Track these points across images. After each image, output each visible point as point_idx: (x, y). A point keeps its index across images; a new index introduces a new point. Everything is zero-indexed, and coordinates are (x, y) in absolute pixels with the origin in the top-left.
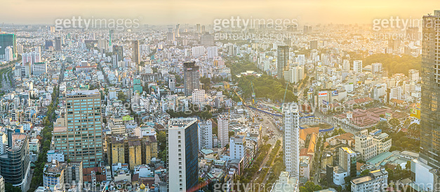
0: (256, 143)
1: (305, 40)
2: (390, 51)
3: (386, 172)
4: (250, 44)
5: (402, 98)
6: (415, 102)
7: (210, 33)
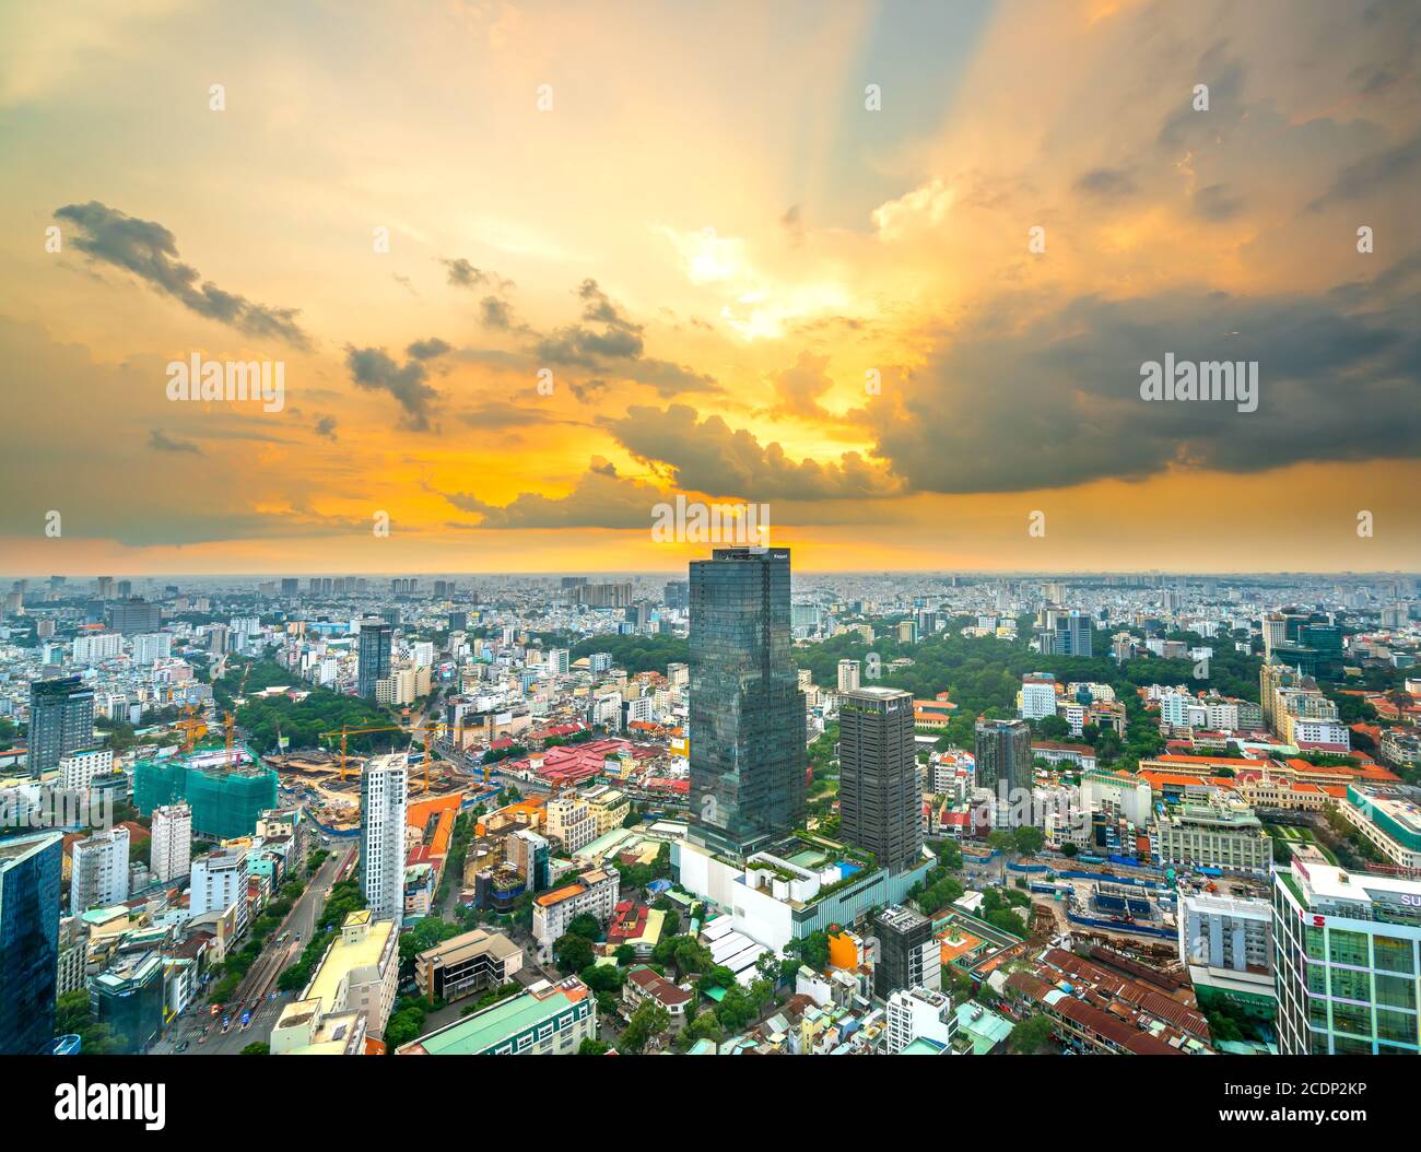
0: (280, 857)
1: (436, 610)
2: (630, 629)
3: (615, 871)
4: (282, 623)
5: (654, 719)
6: (680, 724)
7: (148, 599)
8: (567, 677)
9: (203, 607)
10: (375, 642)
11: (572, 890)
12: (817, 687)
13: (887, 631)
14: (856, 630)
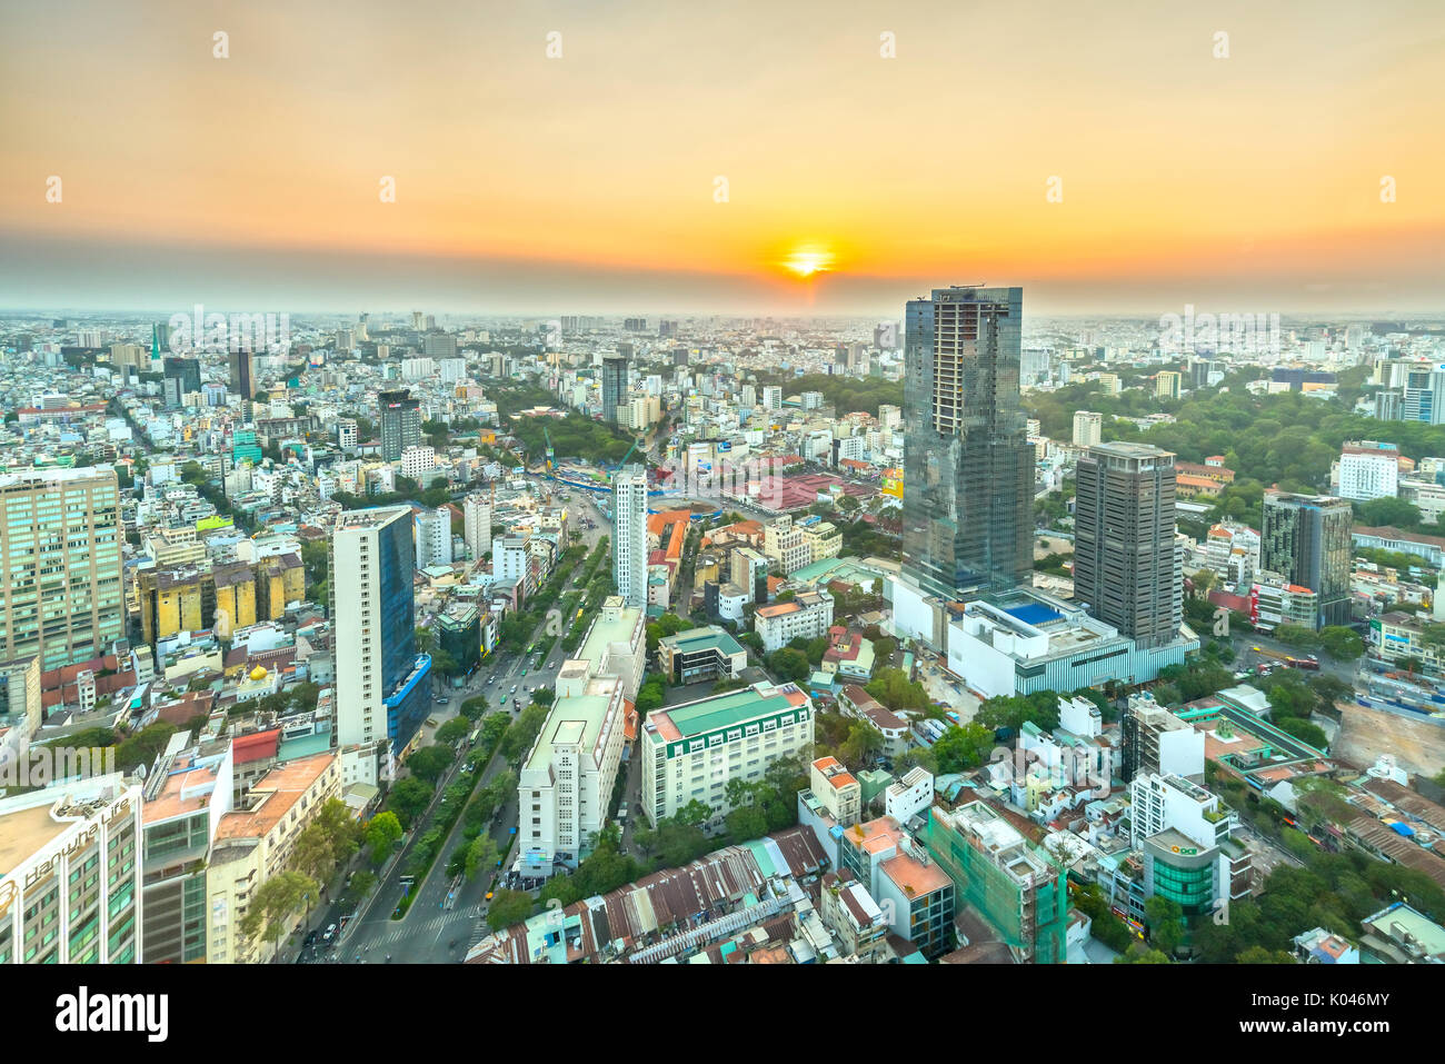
0: (553, 545)
1: (662, 346)
2: (839, 370)
3: (830, 597)
4: (542, 354)
5: (864, 458)
6: (892, 466)
7: (447, 329)
8: (781, 412)
9: (484, 338)
10: (615, 373)
11: (789, 607)
12: (1046, 439)
13: (1138, 382)
14: (1098, 380)
